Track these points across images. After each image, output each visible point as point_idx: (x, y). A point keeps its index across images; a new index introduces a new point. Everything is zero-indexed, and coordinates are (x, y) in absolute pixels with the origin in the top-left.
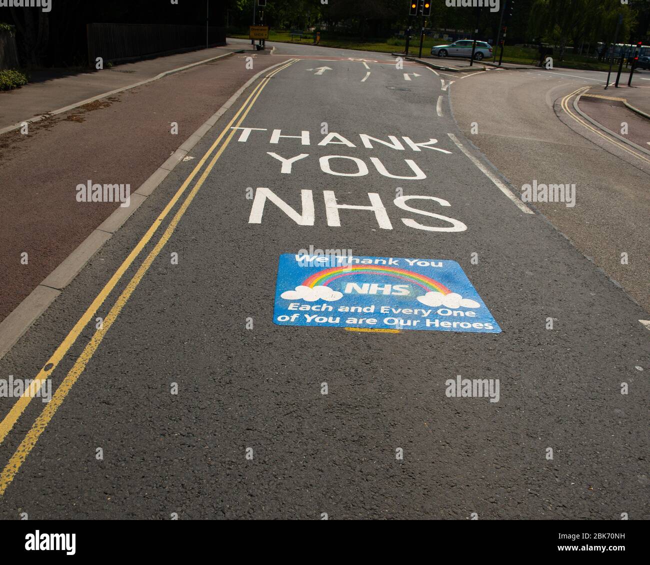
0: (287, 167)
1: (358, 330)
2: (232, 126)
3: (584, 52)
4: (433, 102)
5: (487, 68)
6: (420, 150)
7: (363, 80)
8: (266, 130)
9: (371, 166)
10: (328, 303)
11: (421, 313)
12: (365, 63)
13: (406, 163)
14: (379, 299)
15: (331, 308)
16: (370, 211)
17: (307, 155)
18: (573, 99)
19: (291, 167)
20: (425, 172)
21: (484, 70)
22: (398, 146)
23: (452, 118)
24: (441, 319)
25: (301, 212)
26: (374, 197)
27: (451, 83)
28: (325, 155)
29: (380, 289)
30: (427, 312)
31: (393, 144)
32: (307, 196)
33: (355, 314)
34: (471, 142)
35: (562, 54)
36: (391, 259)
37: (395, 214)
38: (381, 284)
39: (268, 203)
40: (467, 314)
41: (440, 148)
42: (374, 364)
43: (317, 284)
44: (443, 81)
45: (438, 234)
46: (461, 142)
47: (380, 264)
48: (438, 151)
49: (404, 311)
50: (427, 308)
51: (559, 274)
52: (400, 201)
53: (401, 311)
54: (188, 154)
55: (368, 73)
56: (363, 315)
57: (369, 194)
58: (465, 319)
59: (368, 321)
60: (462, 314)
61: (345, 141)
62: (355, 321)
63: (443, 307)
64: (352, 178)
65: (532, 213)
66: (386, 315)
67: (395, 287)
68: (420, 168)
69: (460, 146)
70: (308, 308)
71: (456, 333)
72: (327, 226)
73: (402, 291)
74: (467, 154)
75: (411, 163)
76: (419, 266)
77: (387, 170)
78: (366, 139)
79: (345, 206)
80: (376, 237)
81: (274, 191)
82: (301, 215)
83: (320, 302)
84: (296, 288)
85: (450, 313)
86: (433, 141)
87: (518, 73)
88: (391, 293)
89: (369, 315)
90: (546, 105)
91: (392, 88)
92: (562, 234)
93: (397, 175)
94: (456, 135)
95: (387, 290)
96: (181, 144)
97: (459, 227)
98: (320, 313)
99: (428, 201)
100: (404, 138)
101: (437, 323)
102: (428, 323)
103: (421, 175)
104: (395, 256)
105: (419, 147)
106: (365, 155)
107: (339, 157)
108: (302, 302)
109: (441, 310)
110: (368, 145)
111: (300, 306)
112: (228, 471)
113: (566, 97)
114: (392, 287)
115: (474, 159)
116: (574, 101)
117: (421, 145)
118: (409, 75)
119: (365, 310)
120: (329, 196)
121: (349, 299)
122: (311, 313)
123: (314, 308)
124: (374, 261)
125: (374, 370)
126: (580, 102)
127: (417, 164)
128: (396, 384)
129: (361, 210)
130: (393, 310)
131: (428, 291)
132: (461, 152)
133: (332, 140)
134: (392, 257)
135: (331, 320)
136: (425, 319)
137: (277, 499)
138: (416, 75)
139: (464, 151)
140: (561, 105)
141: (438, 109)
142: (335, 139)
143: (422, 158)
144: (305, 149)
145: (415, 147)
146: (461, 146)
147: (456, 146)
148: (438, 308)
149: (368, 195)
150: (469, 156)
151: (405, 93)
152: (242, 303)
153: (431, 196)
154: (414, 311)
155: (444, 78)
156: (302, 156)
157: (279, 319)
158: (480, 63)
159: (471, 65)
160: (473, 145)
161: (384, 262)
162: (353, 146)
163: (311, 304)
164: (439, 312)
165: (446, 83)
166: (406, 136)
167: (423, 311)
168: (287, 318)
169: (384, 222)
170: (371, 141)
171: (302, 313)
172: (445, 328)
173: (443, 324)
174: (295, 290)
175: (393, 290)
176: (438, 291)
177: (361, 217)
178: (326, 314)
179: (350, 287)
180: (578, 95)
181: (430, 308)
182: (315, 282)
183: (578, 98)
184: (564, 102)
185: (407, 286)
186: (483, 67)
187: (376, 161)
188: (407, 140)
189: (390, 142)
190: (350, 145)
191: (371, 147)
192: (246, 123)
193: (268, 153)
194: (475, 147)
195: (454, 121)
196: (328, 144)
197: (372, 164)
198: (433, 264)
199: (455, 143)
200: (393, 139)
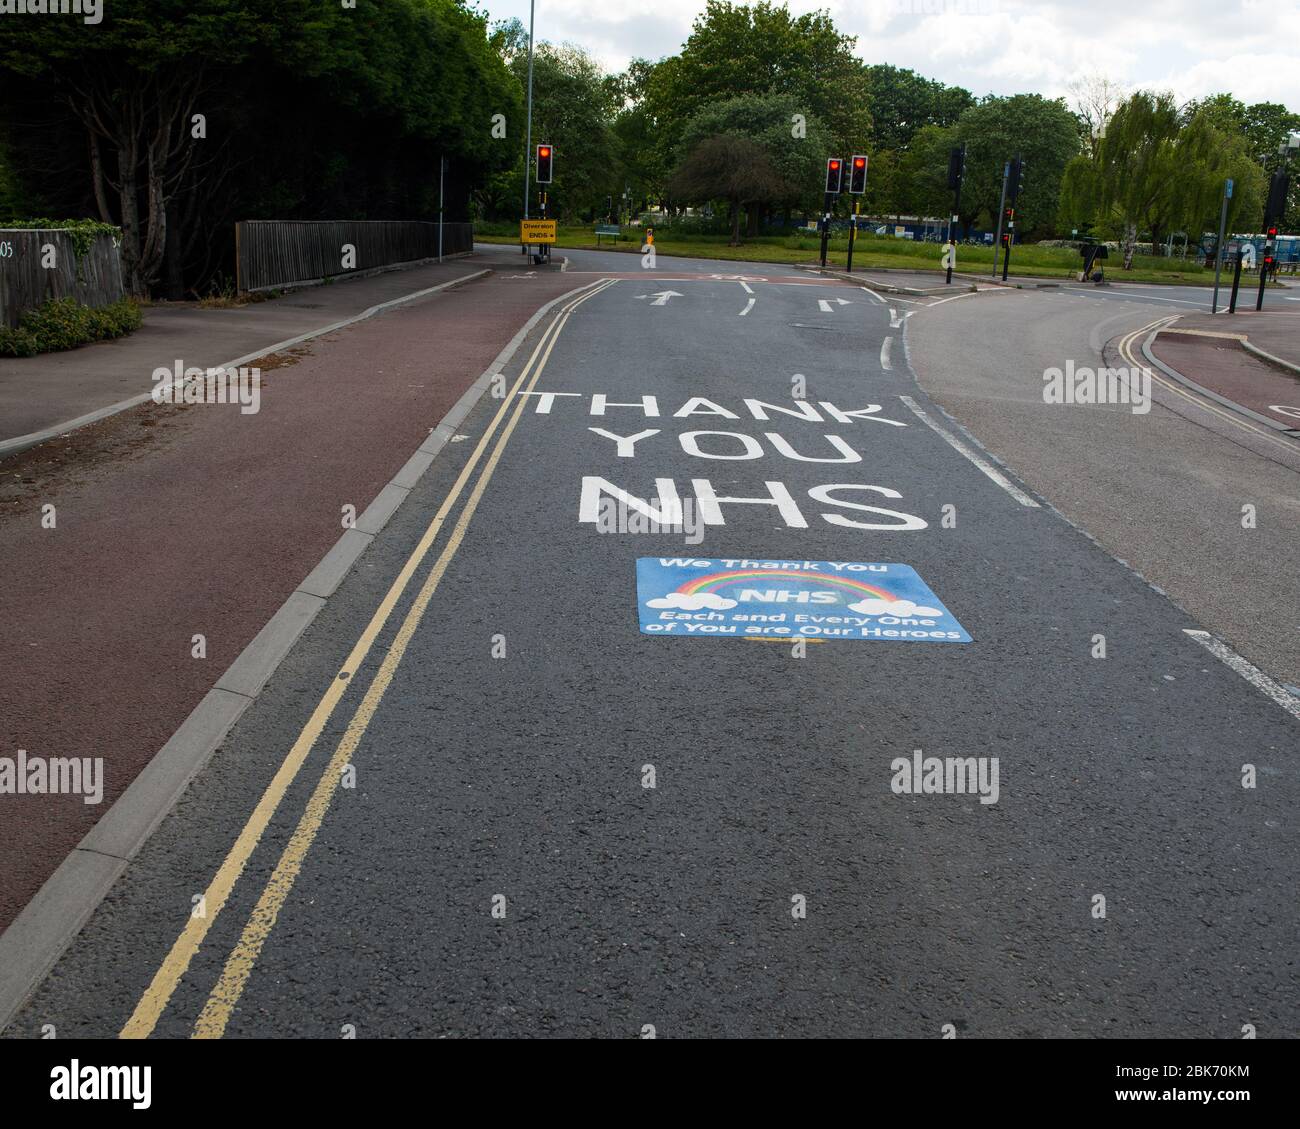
0: (626, 447)
1: (764, 639)
2: (519, 390)
4: (875, 348)
5: (982, 288)
6: (850, 422)
7: (742, 313)
8: (577, 394)
9: (766, 444)
10: (717, 612)
11: (853, 623)
12: (743, 284)
13: (827, 440)
14: (791, 607)
15: (721, 617)
17: (657, 431)
19: (633, 448)
20: (859, 453)
21: (973, 290)
22: (811, 415)
23: (909, 372)
24: (884, 628)
26: (775, 487)
27: (909, 315)
28: (688, 431)
29: (792, 596)
30: (862, 620)
31: (803, 413)
32: (666, 487)
33: (757, 623)
34: (943, 409)
36: (807, 563)
37: (809, 508)
39: (606, 496)
41: (886, 418)
42: (788, 672)
43: (697, 592)
44: (893, 312)
45: (881, 533)
46: (924, 409)
47: (790, 569)
48: (885, 423)
49: (829, 620)
50: (863, 616)
52: (819, 493)
53: (825, 620)
54: (457, 432)
55: (752, 301)
56: (769, 623)
57: (766, 483)
58: (920, 627)
59: (778, 630)
60: (915, 623)
61: (719, 410)
62: (758, 630)
63: (886, 615)
64: (737, 462)
65: (1037, 505)
66: (802, 624)
67: (814, 594)
68: (852, 446)
69: (920, 413)
70: (688, 617)
73: (827, 598)
74: (933, 427)
75: (836, 441)
76: (850, 571)
77: (795, 450)
78: (756, 407)
79: (728, 499)
80: (782, 537)
81: (611, 480)
83: (706, 610)
85: (896, 622)
86: (875, 408)
87: (1040, 294)
88: (809, 600)
89: (778, 624)
91: (798, 325)
93: (812, 457)
94: (916, 399)
95: (803, 597)
96: (442, 416)
97: (915, 524)
98: (706, 623)
99: (865, 491)
100: (822, 403)
101: (878, 632)
102: (865, 632)
103: (852, 456)
104: (813, 559)
105: (848, 416)
106: (757, 430)
107: (712, 432)
108: (678, 610)
110: (760, 416)
111: (676, 615)
114: (810, 594)
115: (944, 434)
117: (853, 413)
118: (828, 303)
119: (772, 618)
120: (702, 487)
121: (744, 608)
122: (693, 622)
123: (697, 617)
124: (781, 565)
125: (790, 678)
127: (847, 442)
128: (820, 690)
129: (755, 504)
130: (814, 619)
131: (866, 598)
132: (923, 423)
133: (698, 409)
135: (723, 629)
136: (860, 628)
138: (843, 303)
139: (928, 422)
141: (884, 357)
142: (701, 407)
143: (855, 433)
144: (651, 422)
145: (842, 417)
146: (923, 415)
147: (914, 415)
148: (879, 617)
149: (764, 485)
150: (937, 430)
151: (826, 336)
153: (869, 484)
154: (843, 620)
155: (896, 306)
156: (650, 431)
157: (649, 628)
159: (948, 281)
160: (944, 412)
161: (797, 566)
162: (734, 416)
163: (693, 613)
164: (882, 620)
165: (900, 315)
166: (826, 400)
167: (858, 620)
168: (660, 628)
169: (794, 518)
170: (765, 409)
171: (682, 622)
173: (886, 633)
175: (811, 598)
176: (879, 598)
177: (757, 513)
178: (716, 622)
179: (746, 595)
181: (867, 616)
182: (695, 588)
185: (832, 593)
186: (973, 286)
187: (775, 438)
188: (828, 407)
189: (798, 409)
190: (729, 415)
191: (765, 418)
192: (543, 386)
193: (590, 429)
194: (950, 416)
195: (912, 377)
196: (691, 415)
197: (769, 442)
198: (872, 568)
199: (914, 411)
200: (802, 404)
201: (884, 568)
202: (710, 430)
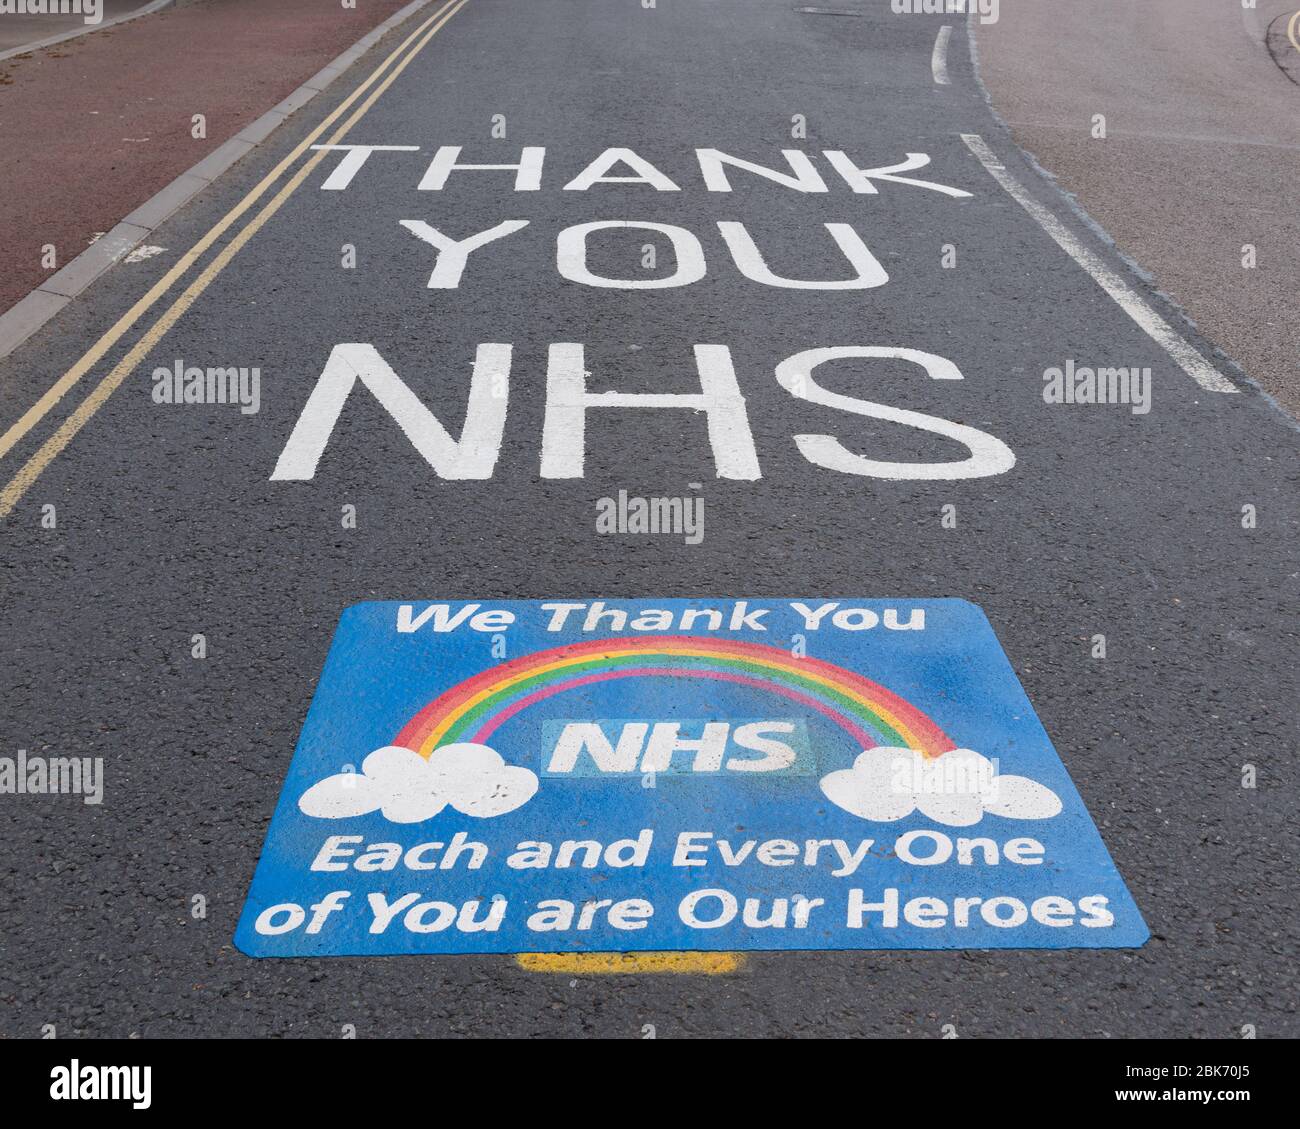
0: (451, 266)
2: (317, 142)
4: (925, 46)
6: (874, 191)
8: (416, 148)
9: (716, 251)
11: (826, 863)
13: (829, 236)
14: (669, 797)
15: (479, 854)
16: (691, 410)
17: (522, 224)
19: (462, 265)
20: (885, 263)
22: (807, 179)
23: (975, 87)
25: (461, 427)
26: (714, 361)
28: (580, 221)
29: (687, 745)
30: (853, 849)
31: (793, 175)
32: (492, 367)
33: (568, 882)
34: (1034, 157)
36: (741, 606)
37: (774, 419)
38: (691, 723)
39: (360, 399)
40: (1013, 850)
41: (937, 181)
45: (915, 492)
46: (1001, 160)
47: (698, 634)
48: (931, 191)
50: (854, 828)
52: (796, 375)
56: (601, 879)
57: (696, 347)
58: (1002, 879)
59: (619, 913)
61: (649, 174)
63: (918, 820)
64: (651, 293)
65: (1230, 389)
66: (692, 878)
67: (742, 734)
68: (872, 248)
69: (996, 170)
71: (965, 955)
72: (537, 480)
74: (1018, 197)
75: (844, 235)
76: (839, 630)
77: (768, 261)
78: (713, 166)
79: (612, 399)
81: (388, 353)
82: (457, 438)
85: (944, 851)
86: (918, 160)
88: (724, 762)
89: (625, 882)
90: (1247, 36)
91: (810, 10)
93: (796, 277)
94: (988, 139)
95: (710, 748)
97: (989, 455)
99: (891, 364)
100: (830, 155)
101: (890, 909)
102: (856, 909)
103: (871, 273)
105: (871, 180)
106: (704, 214)
107: (621, 224)
109: (909, 837)
110: (716, 181)
114: (731, 733)
117: (879, 173)
120: (566, 361)
123: (415, 858)
124: (677, 619)
127: (862, 236)
129: (662, 411)
130: (725, 847)
131: (866, 747)
132: (1001, 189)
133: (611, 172)
134: (743, 595)
136: (844, 887)
139: (1010, 186)
140: (1285, 36)
141: (937, 63)
142: (616, 168)
143: (881, 216)
144: (521, 205)
145: (860, 181)
146: (1000, 172)
147: (986, 172)
148: (897, 829)
149: (692, 354)
150: (1023, 202)
151: (845, 23)
153: (898, 345)
154: (803, 851)
156: (509, 227)
157: (264, 922)
160: (1036, 166)
161: (716, 619)
162: (673, 187)
164: (902, 847)
166: (835, 147)
167: (841, 846)
169: (736, 454)
170: (728, 169)
176: (899, 742)
177: (659, 437)
179: (569, 746)
181: (868, 830)
182: (445, 725)
184: (1296, 28)
185: (786, 727)
187: (734, 234)
188: (838, 160)
189: (786, 168)
190: (663, 183)
191: (725, 187)
193: (402, 222)
194: (1044, 172)
195: (982, 97)
196: (596, 185)
197: (722, 243)
198: (891, 619)
199: (984, 164)
200: (796, 158)
201: (918, 620)
202: (620, 218)
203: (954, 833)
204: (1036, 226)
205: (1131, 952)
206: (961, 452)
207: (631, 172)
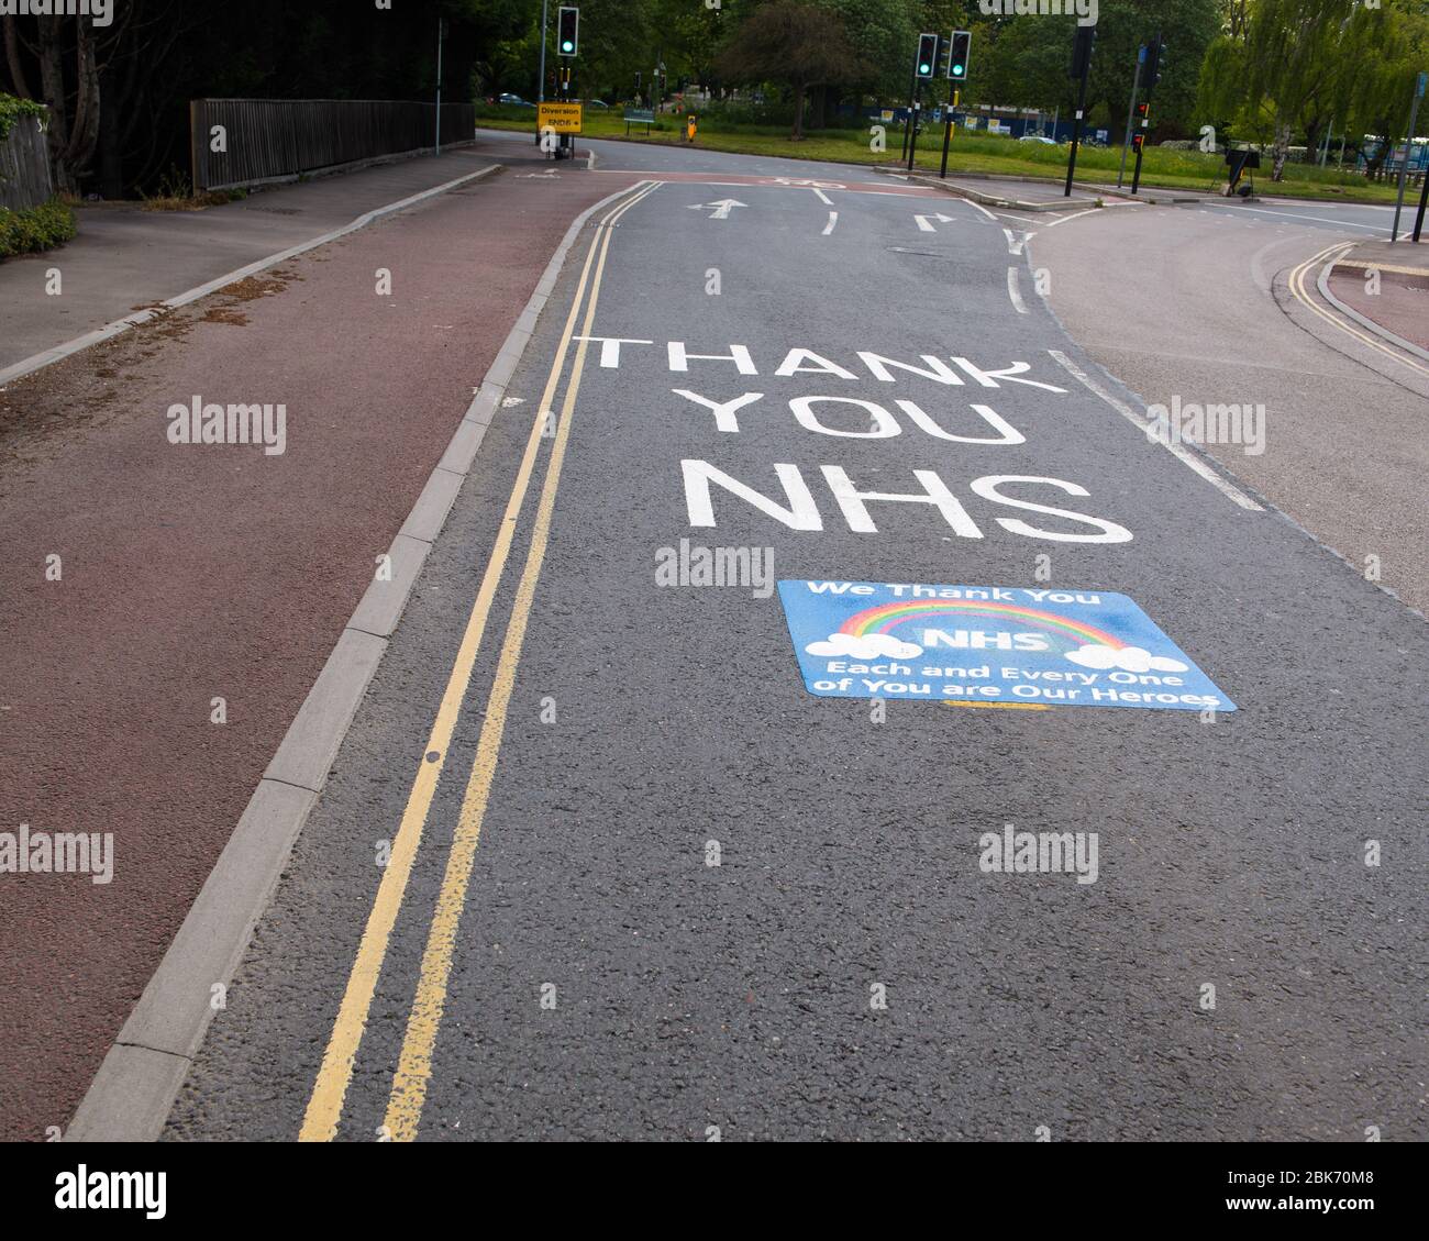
0: (726, 418)
1: (969, 704)
2: (574, 334)
3: (1330, 159)
4: (1000, 282)
5: (1108, 202)
6: (996, 385)
7: (828, 231)
8: (651, 342)
9: (903, 418)
10: (901, 662)
11: (1077, 680)
12: (817, 191)
13: (975, 412)
14: (991, 656)
15: (907, 671)
16: (927, 504)
17: (760, 396)
18: (1316, 272)
19: (735, 419)
20: (1021, 430)
21: (1098, 205)
22: (947, 375)
23: (1050, 317)
24: (1119, 688)
25: (790, 505)
26: (927, 478)
27: (1029, 236)
28: (798, 395)
30: (1088, 677)
31: (936, 373)
32: (789, 475)
33: (955, 680)
34: (1105, 369)
35: (1280, 165)
36: (996, 590)
37: (979, 510)
38: (990, 632)
39: (716, 489)
40: (1167, 680)
41: (1039, 381)
42: (1015, 754)
43: (866, 632)
44: (1008, 232)
45: (1078, 548)
46: (1082, 369)
47: (977, 599)
48: (1037, 388)
49: (1047, 675)
50: (1089, 671)
51: (1331, 617)
52: (984, 487)
53: (1040, 675)
54: (508, 392)
55: (834, 216)
56: (969, 681)
57: (914, 471)
58: (1164, 689)
59: (984, 691)
60: (1157, 681)
61: (830, 367)
62: (959, 690)
63: (1116, 669)
64: (871, 440)
65: (1260, 508)
66: (1014, 683)
67: (1018, 637)
68: (1007, 421)
69: (1080, 376)
70: (864, 669)
71: (1152, 710)
72: (851, 532)
73: (1036, 643)
74: (1100, 394)
75: (985, 411)
76: (1053, 602)
77: (939, 425)
78: (874, 363)
79: (873, 496)
80: (955, 552)
81: (717, 465)
82: (791, 510)
83: (883, 660)
84: (830, 638)
85: (1133, 679)
86: (1022, 367)
87: (1178, 211)
88: (1013, 646)
89: (983, 682)
90: (1255, 286)
91: (899, 249)
92: (1328, 548)
93: (963, 435)
94: (1068, 354)
95: (1004, 641)
96: (485, 371)
97: (1117, 534)
98: (890, 678)
99: (1042, 486)
100: (955, 359)
101: (1113, 695)
102: (1097, 695)
103: (1012, 437)
104: (1003, 585)
105: (993, 378)
106: (885, 396)
107: (828, 398)
108: (849, 660)
109: (1114, 674)
110: (883, 375)
111: (849, 666)
112: (817, 899)
113: (1299, 267)
114: (1012, 636)
115: (1117, 405)
116: (1318, 276)
117: (997, 374)
118: (926, 219)
119: (972, 673)
120: (834, 475)
121: (933, 656)
122: (873, 678)
123: (875, 669)
124: (963, 594)
125: (1019, 765)
126: (1333, 279)
127: (999, 414)
129: (908, 503)
130: (1026, 673)
131: (1083, 645)
132: (1086, 389)
133: (802, 365)
134: (995, 586)
135: (913, 688)
136: (1089, 688)
137: (912, 933)
138: (945, 219)
139: (1093, 387)
140: (1288, 287)
141: (1015, 297)
142: (805, 362)
143: (1007, 400)
144: (750, 383)
145: (986, 379)
146: (1084, 378)
147: (1073, 377)
148: (1109, 672)
149: (914, 475)
150: (1105, 397)
151: (931, 262)
152: (737, 660)
153: (1044, 476)
154: (1064, 676)
155: (1010, 225)
156: (751, 397)
157: (818, 686)
158: (1085, 189)
159: (1067, 194)
160: (1108, 375)
161: (985, 595)
162: (854, 377)
163: (870, 663)
164: (1113, 677)
165: (1018, 237)
166: (960, 356)
167: (1083, 676)
168: (832, 686)
169: (964, 526)
170: (886, 366)
171: (858, 678)
172: (1131, 703)
173: (1124, 696)
174: (827, 640)
175: (1014, 643)
176: (1100, 643)
177: (914, 516)
178: (900, 678)
179: (931, 637)
180: (1325, 262)
181: (1094, 671)
182: (862, 627)
183: (1328, 269)
184: (1296, 281)
185: (1041, 636)
186: (1096, 200)
187: (908, 407)
188: (962, 363)
189: (927, 367)
190: (845, 374)
191: (891, 379)
192: (602, 329)
193: (675, 391)
194: (1115, 379)
195: (1056, 324)
196: (796, 373)
197: (904, 413)
198: (1080, 599)
199: (1071, 372)
200: (931, 360)
201: (1095, 600)
202: (826, 395)
203: (1137, 674)
204: (1118, 414)
205: (1229, 713)
206: (1102, 532)
207: (817, 366)
